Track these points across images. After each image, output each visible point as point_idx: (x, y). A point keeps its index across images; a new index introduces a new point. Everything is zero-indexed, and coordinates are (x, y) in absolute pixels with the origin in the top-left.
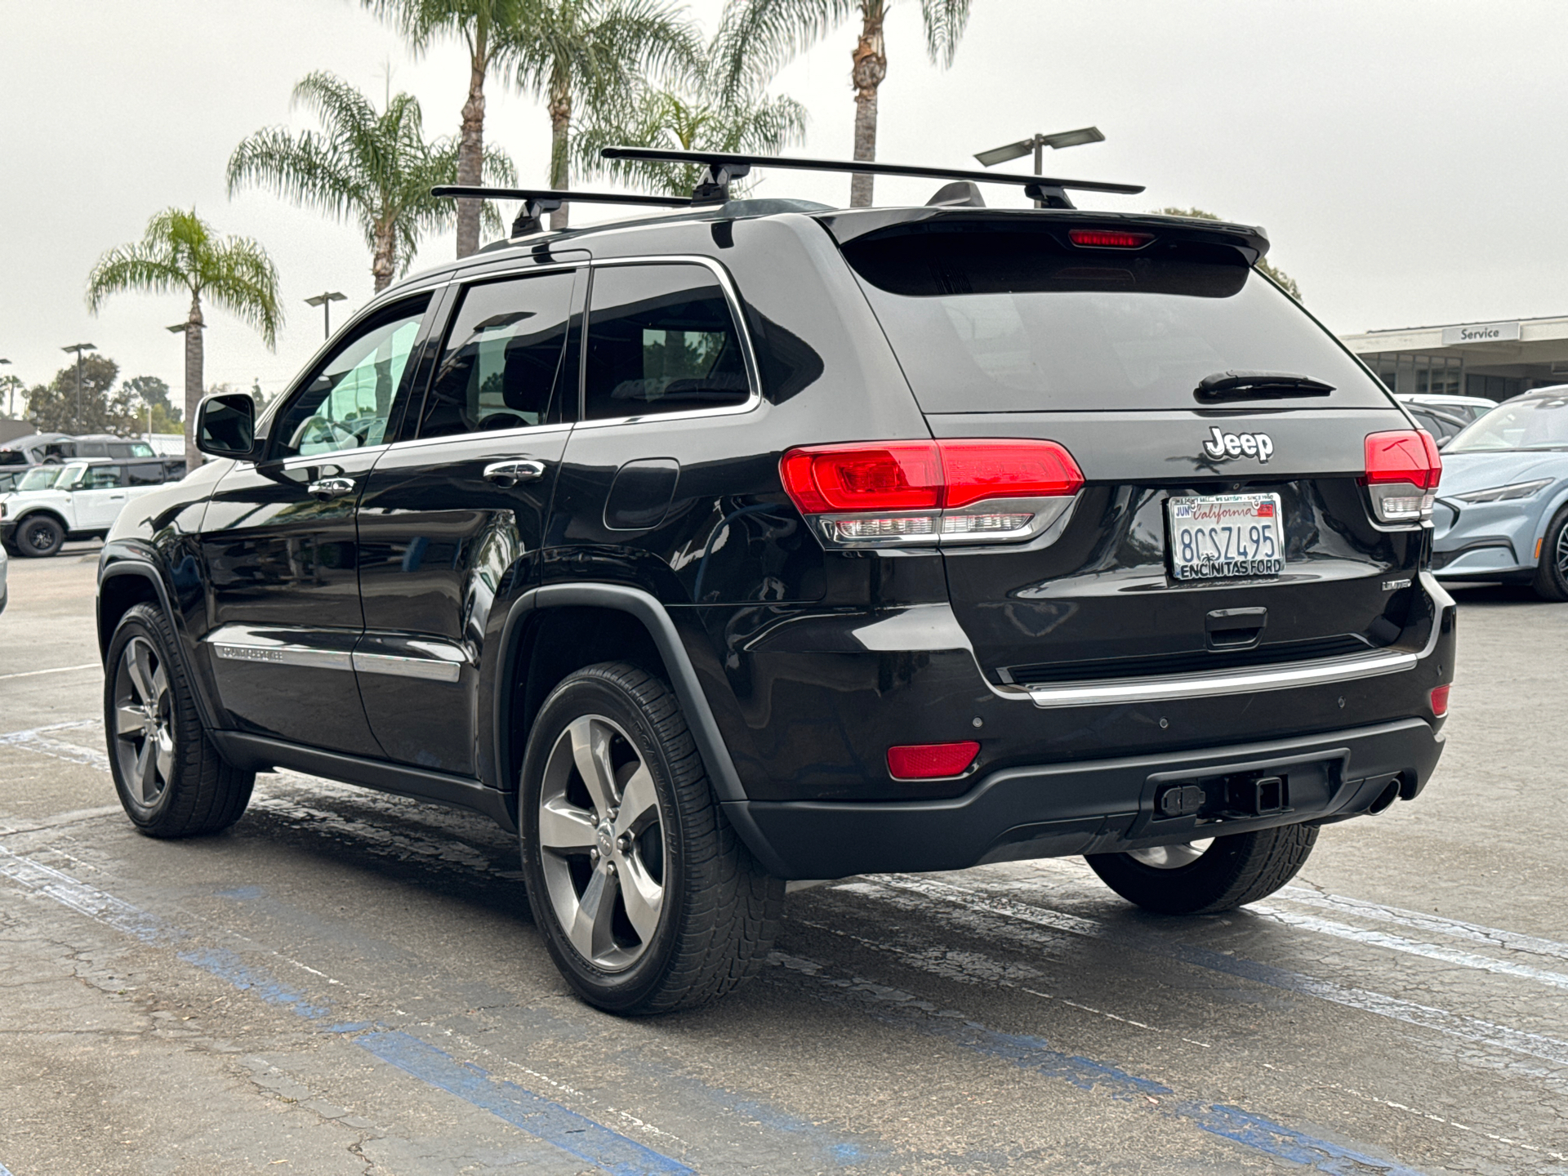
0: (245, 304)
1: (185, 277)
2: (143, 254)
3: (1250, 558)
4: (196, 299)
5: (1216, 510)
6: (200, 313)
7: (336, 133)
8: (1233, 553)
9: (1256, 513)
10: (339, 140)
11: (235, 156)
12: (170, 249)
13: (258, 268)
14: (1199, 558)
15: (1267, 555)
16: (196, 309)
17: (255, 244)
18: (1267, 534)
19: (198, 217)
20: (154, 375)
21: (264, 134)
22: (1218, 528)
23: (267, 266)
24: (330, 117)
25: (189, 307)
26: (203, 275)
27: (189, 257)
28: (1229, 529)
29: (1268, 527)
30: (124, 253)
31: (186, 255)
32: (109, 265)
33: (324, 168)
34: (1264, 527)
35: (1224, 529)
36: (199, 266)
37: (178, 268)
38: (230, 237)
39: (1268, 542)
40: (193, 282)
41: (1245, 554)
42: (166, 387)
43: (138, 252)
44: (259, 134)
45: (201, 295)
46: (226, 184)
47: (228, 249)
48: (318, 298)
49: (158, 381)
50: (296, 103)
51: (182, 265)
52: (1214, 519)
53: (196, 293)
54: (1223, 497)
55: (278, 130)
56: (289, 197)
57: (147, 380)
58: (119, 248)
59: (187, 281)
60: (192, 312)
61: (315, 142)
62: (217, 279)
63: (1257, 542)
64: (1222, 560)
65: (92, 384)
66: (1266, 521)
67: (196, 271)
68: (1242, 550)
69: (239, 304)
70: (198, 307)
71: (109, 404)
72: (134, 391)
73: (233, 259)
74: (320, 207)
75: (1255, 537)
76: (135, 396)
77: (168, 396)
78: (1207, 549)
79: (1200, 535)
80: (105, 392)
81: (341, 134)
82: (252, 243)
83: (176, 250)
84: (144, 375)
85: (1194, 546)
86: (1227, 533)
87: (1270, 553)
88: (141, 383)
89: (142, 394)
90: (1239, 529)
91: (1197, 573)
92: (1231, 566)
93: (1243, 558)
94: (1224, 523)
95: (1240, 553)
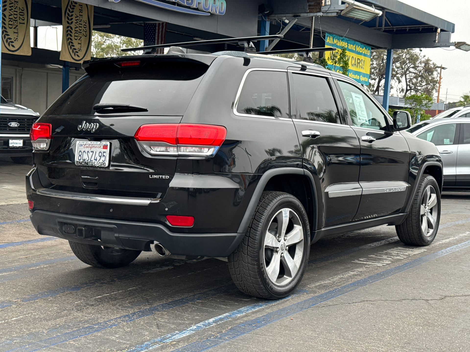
3: (97, 161)
5: (91, 146)
9: (102, 148)
14: (82, 159)
15: (103, 161)
18: (104, 155)
28: (93, 152)
29: (105, 152)
34: (104, 152)
35: (91, 152)
39: (104, 157)
41: (96, 160)
52: (90, 149)
54: (93, 142)
63: (101, 157)
64: (89, 161)
66: (105, 150)
68: (95, 158)
75: (100, 155)
78: (85, 157)
79: (84, 153)
85: (82, 156)
86: (92, 153)
90: (96, 152)
91: (81, 164)
92: (91, 163)
93: (95, 161)
94: (92, 150)
95: (95, 159)
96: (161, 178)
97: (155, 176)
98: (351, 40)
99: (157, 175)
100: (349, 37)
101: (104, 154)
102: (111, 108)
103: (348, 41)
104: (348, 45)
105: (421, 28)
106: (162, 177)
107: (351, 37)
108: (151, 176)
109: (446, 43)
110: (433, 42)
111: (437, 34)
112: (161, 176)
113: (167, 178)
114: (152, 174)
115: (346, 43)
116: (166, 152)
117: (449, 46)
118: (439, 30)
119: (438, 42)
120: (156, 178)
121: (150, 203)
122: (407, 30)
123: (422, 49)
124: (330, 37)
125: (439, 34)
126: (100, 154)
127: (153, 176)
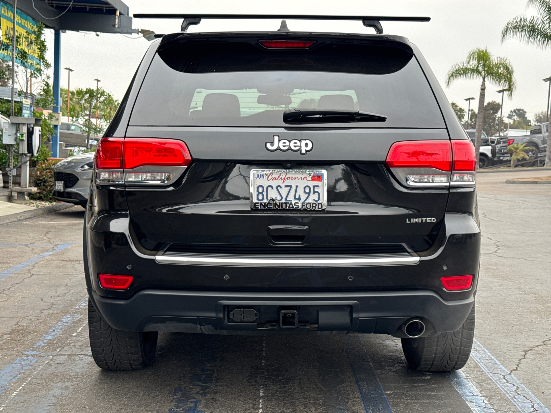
0: (502, 81)
1: (480, 73)
2: (466, 65)
3: (302, 201)
4: (484, 81)
5: (282, 176)
6: (485, 86)
7: (544, 16)
8: (291, 197)
9: (310, 179)
10: (545, 19)
11: (505, 28)
12: (477, 63)
13: (507, 69)
14: (267, 199)
15: (314, 200)
16: (483, 85)
17: (506, 60)
19: (487, 51)
20: (521, 108)
21: (517, 19)
22: (283, 185)
23: (510, 68)
24: (542, 9)
25: (481, 84)
26: (487, 72)
27: (483, 66)
28: (291, 187)
29: (318, 186)
30: (460, 66)
31: (482, 65)
32: (455, 69)
33: (538, 30)
34: (314, 187)
35: (286, 186)
36: (486, 69)
37: (479, 70)
38: (497, 58)
39: (317, 194)
40: (483, 75)
41: (299, 199)
42: (526, 112)
43: (465, 65)
44: (515, 19)
45: (486, 79)
46: (501, 38)
47: (496, 62)
48: (547, 79)
49: (523, 110)
50: (529, 6)
51: (480, 68)
52: (280, 181)
53: (484, 79)
55: (522, 17)
56: (524, 41)
57: (519, 110)
58: (459, 63)
59: (481, 75)
60: (482, 86)
61: (535, 19)
62: (492, 74)
63: (309, 194)
64: (283, 201)
65: (492, 112)
66: (316, 183)
67: (485, 70)
68: (297, 197)
69: (500, 82)
70: (484, 84)
71: (497, 118)
72: (514, 114)
73: (498, 66)
74: (536, 44)
76: (514, 116)
77: (526, 116)
78: (273, 195)
79: (270, 188)
80: (496, 114)
81: (546, 16)
82: (505, 60)
83: (479, 63)
84: (518, 108)
85: (265, 193)
87: (317, 199)
88: (517, 111)
89: (517, 115)
90: (297, 187)
91: (264, 207)
92: (288, 205)
93: (297, 201)
94: (287, 183)
95: (295, 198)
96: (424, 221)
97: (415, 219)
98: (24, 13)
99: (419, 218)
100: (22, 9)
101: (316, 189)
102: (318, 116)
103: (21, 15)
104: (21, 21)
105: (88, 7)
106: (426, 220)
107: (24, 10)
108: (410, 220)
109: (128, 30)
110: (112, 27)
111: (117, 17)
112: (424, 219)
113: (432, 221)
114: (410, 217)
115: (20, 17)
116: (420, 182)
117: (131, 33)
118: (118, 13)
119: (118, 27)
120: (416, 223)
121: (421, 261)
122: (88, 10)
123: (98, 33)
124: (4, 7)
125: (118, 17)
126: (307, 190)
127: (412, 219)
